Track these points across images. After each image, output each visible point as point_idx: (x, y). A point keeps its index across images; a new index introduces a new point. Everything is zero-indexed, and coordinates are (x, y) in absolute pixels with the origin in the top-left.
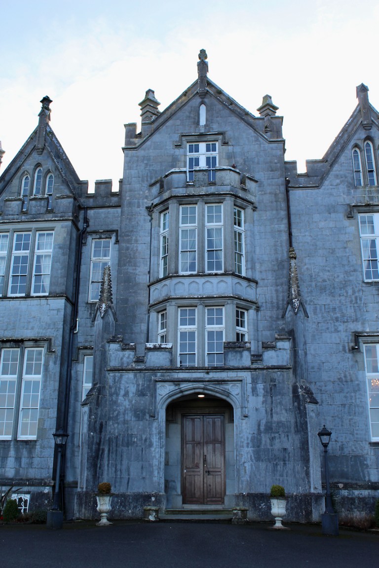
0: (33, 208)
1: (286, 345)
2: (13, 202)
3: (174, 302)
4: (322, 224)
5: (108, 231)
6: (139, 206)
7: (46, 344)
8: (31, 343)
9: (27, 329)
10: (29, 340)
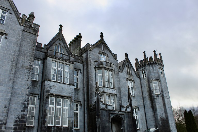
0: (64, 57)
1: (130, 107)
2: (58, 53)
3: (106, 94)
4: (123, 81)
5: (78, 69)
6: (92, 66)
7: (70, 99)
8: (66, 98)
9: (65, 93)
10: (66, 97)
